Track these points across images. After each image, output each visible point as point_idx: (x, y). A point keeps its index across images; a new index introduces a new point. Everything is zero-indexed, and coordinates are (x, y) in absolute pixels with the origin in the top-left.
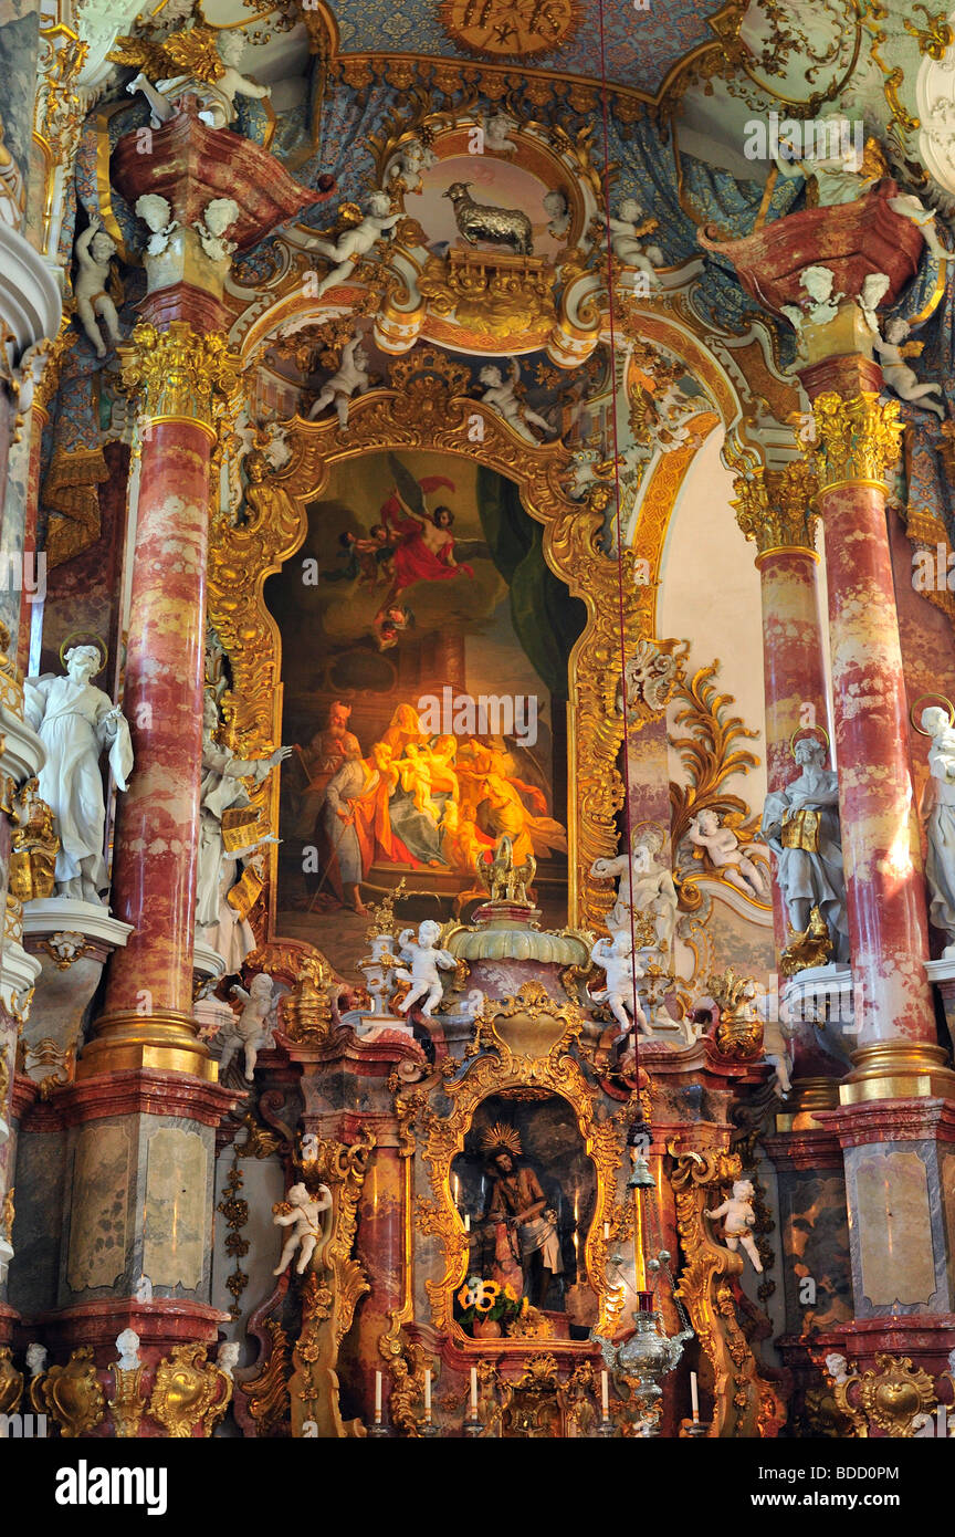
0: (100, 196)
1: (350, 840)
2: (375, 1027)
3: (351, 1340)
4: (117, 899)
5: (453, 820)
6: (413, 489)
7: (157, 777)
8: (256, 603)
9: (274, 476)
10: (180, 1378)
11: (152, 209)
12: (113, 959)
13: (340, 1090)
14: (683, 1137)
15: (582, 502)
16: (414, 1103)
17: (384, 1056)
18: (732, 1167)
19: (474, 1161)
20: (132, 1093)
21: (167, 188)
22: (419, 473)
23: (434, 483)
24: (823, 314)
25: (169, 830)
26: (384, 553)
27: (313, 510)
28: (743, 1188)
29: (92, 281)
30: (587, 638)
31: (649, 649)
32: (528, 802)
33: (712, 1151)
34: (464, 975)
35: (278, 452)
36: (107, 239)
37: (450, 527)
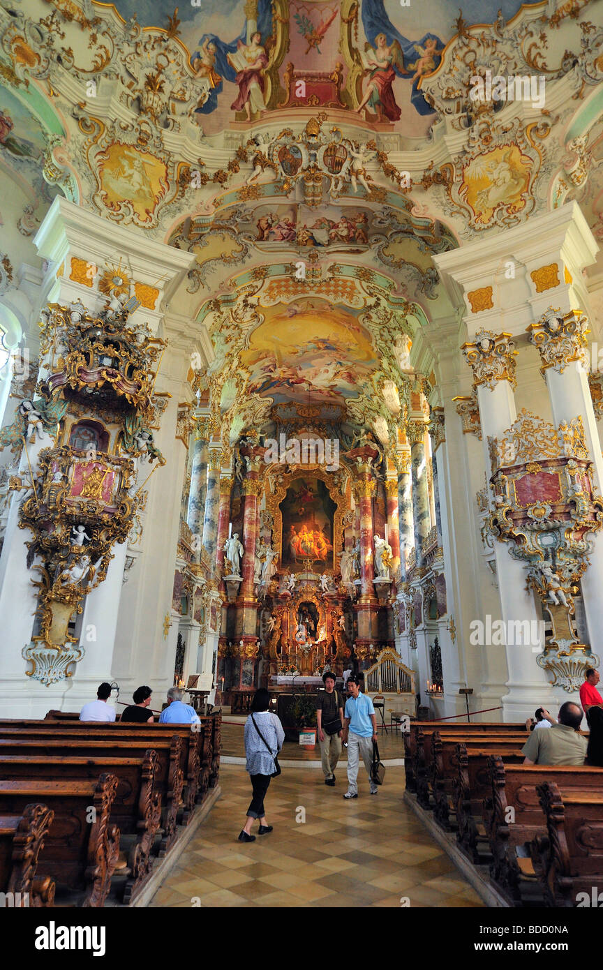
0: (239, 458)
1: (294, 550)
2: (282, 592)
3: (280, 642)
4: (241, 574)
5: (313, 546)
6: (305, 485)
7: (247, 554)
8: (277, 508)
9: (280, 485)
10: (250, 647)
11: (247, 458)
12: (241, 583)
13: (278, 602)
14: (334, 609)
15: (336, 485)
16: (289, 604)
17: (285, 596)
18: (341, 614)
19: (300, 611)
20: (242, 605)
21: (249, 455)
22: (306, 481)
23: (309, 483)
24: (360, 465)
25: (249, 563)
26: (300, 498)
27: (288, 490)
28: (342, 617)
29: (238, 471)
30: (337, 511)
31: (349, 512)
32: (326, 542)
33: (339, 610)
34: (298, 583)
35: (281, 480)
36: (240, 464)
37: (312, 491)
